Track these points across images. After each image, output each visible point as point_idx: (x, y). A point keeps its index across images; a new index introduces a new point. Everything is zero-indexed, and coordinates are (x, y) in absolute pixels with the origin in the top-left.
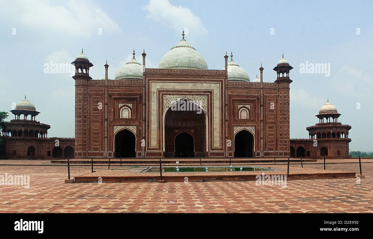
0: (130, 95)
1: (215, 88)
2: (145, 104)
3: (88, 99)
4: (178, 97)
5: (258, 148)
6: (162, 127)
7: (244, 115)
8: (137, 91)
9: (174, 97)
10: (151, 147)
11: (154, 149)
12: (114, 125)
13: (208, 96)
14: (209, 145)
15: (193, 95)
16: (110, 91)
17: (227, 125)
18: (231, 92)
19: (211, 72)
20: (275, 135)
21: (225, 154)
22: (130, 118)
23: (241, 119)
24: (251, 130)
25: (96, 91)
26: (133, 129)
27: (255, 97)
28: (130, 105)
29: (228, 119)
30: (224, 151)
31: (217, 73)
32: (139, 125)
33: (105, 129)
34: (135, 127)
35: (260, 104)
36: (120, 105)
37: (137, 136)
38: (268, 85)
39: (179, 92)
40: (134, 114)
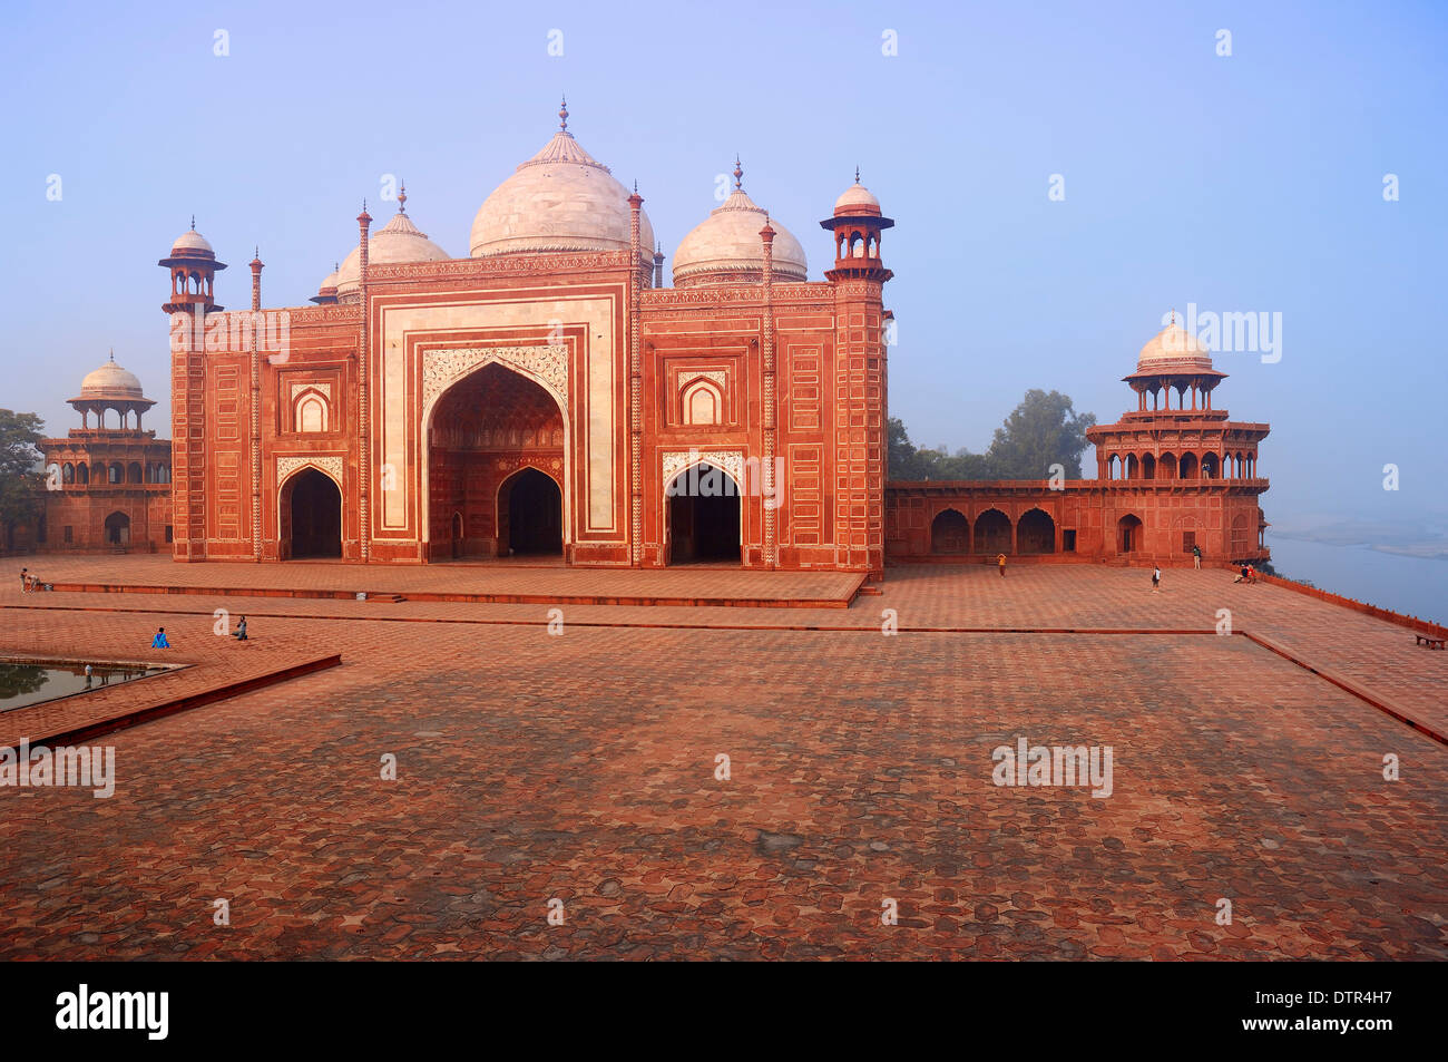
0: (321, 355)
1: (597, 316)
2: (366, 385)
3: (205, 374)
4: (471, 356)
5: (754, 533)
6: (419, 459)
7: (702, 407)
8: (345, 342)
9: (455, 357)
10: (385, 526)
12: (276, 456)
13: (571, 348)
14: (573, 520)
15: (518, 345)
17: (636, 450)
18: (652, 328)
19: (580, 261)
20: (821, 485)
21: (629, 556)
22: (325, 429)
23: (692, 426)
24: (730, 464)
26: (332, 467)
27: (741, 341)
28: (325, 389)
29: (642, 425)
30: (626, 542)
31: (599, 263)
32: (350, 452)
33: (251, 468)
34: (339, 461)
35: (763, 367)
36: (297, 389)
37: (344, 488)
38: (793, 293)
39: (475, 338)
40: (336, 416)
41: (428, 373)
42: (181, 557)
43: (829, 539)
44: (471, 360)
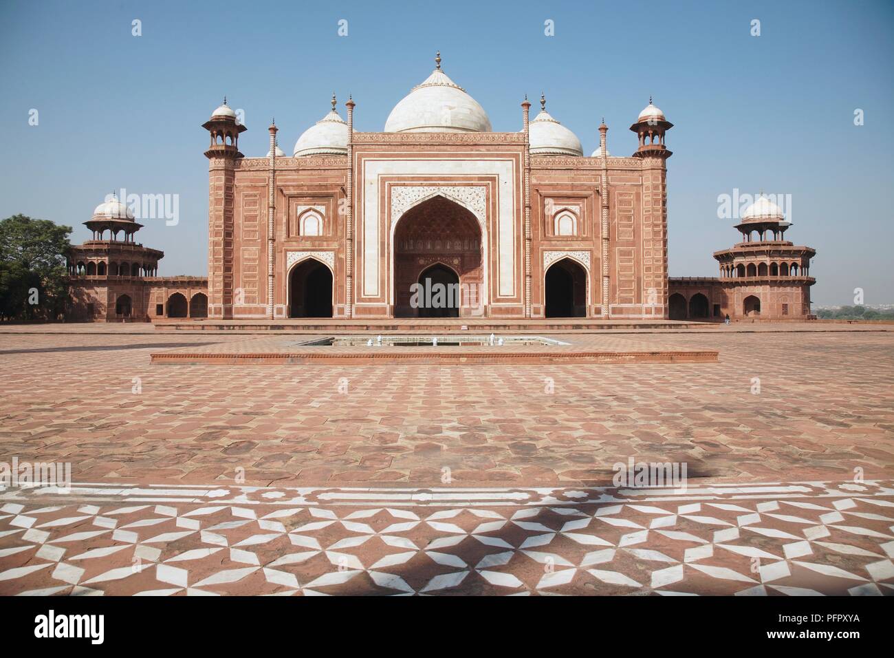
0: (321, 187)
1: (504, 170)
2: (353, 207)
3: (234, 197)
4: (424, 191)
5: (597, 299)
6: (389, 253)
7: (566, 226)
8: (337, 180)
9: (413, 191)
10: (364, 295)
11: (370, 300)
12: (287, 250)
13: (488, 189)
14: (489, 291)
15: (455, 185)
16: (281, 180)
17: (528, 249)
18: (537, 179)
19: (493, 138)
20: (635, 271)
21: (524, 311)
22: (321, 234)
23: (559, 236)
24: (583, 259)
25: (251, 181)
26: (327, 258)
27: (589, 188)
28: (322, 209)
29: (532, 235)
30: (522, 303)
31: (505, 139)
32: (339, 249)
33: (268, 258)
34: (332, 254)
35: (602, 203)
36: (301, 209)
37: (335, 272)
38: (618, 163)
39: (427, 180)
40: (329, 226)
41: (394, 201)
42: (217, 316)
43: (639, 301)
44: (423, 194)
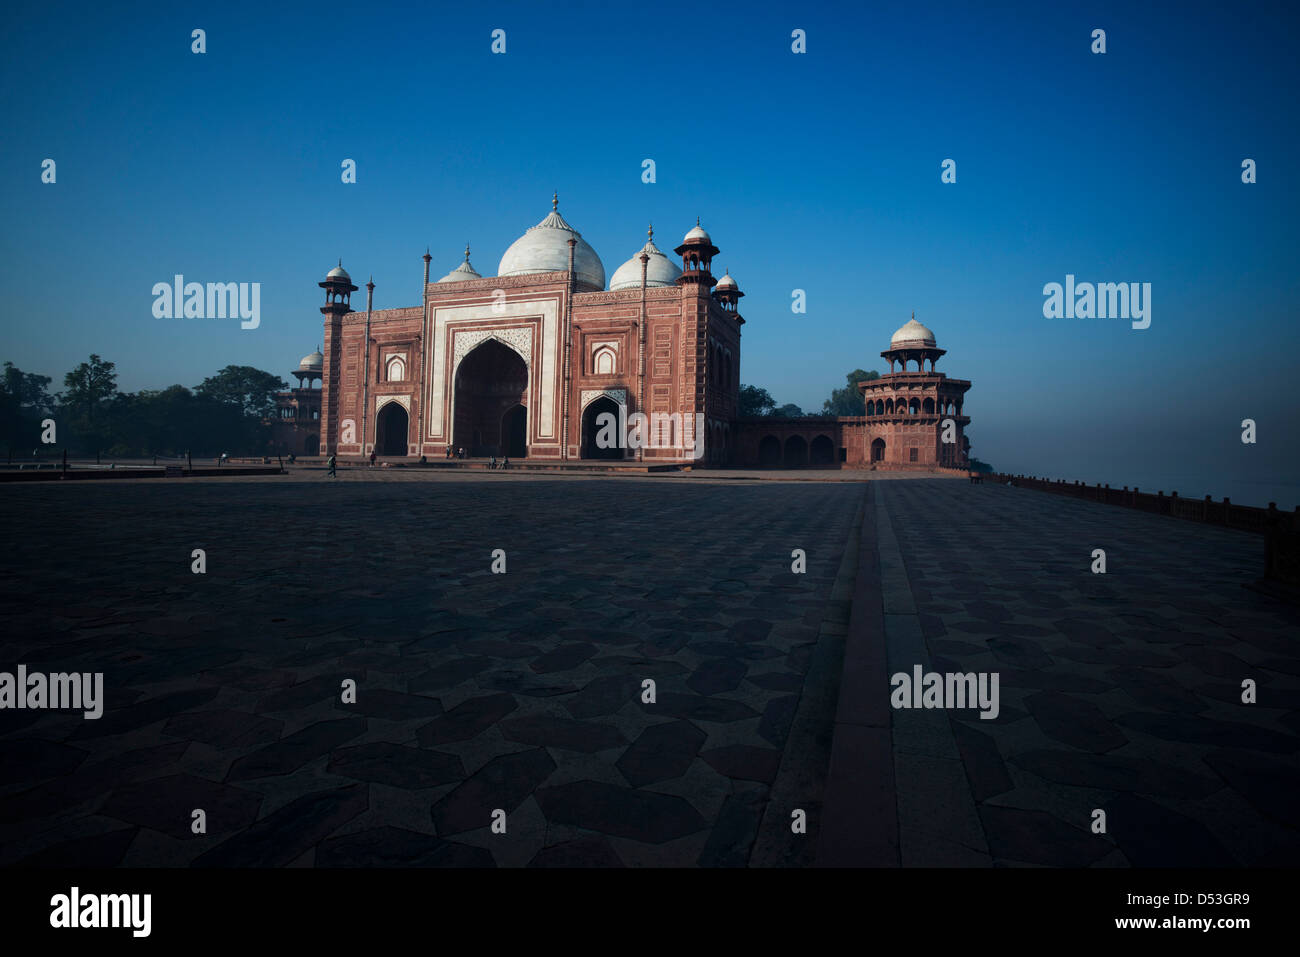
0: (401, 336)
1: (548, 310)
2: (424, 353)
4: (480, 335)
6: (450, 396)
7: (605, 364)
8: (414, 329)
9: (471, 336)
10: (431, 435)
11: (435, 440)
12: (376, 395)
13: (534, 330)
14: (531, 431)
15: (505, 328)
16: (374, 332)
17: (566, 389)
18: (579, 316)
20: (670, 409)
21: (561, 452)
22: (403, 379)
23: (598, 374)
24: (619, 397)
25: (353, 333)
26: (405, 401)
27: (627, 323)
28: (403, 356)
29: (571, 374)
30: (559, 444)
31: (551, 278)
32: (414, 392)
33: (362, 402)
34: (408, 397)
35: (639, 338)
36: (389, 356)
37: (410, 413)
38: (657, 294)
39: (482, 325)
40: (408, 371)
41: (457, 345)
44: (480, 338)
